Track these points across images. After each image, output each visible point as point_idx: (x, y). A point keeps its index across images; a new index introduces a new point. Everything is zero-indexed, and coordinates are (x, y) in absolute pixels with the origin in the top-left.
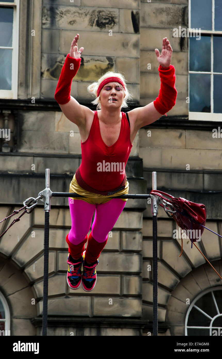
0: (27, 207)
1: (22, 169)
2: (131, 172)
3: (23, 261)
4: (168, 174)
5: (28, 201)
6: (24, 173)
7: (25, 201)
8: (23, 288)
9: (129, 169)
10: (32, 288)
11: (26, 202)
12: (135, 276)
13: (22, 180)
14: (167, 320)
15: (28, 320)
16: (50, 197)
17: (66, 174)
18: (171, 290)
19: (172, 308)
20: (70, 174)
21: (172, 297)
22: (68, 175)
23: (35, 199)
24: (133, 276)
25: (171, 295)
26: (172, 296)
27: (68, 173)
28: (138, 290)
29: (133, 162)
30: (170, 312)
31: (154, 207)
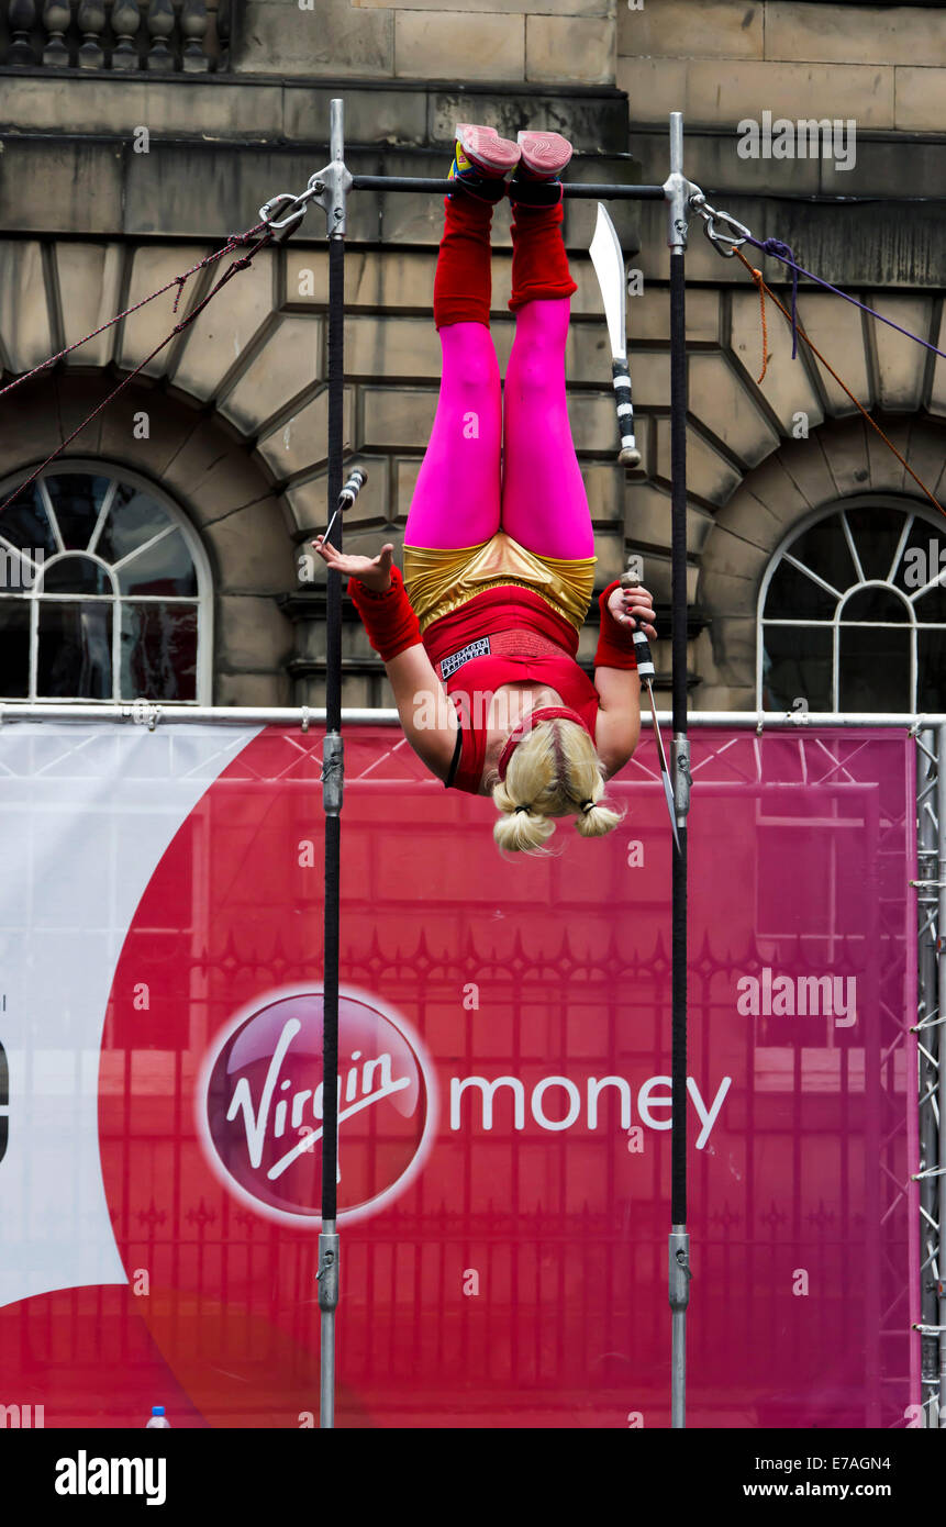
0: (272, 224)
1: (245, 125)
2: (591, 134)
3: (251, 417)
4: (710, 141)
5: (276, 206)
6: (252, 141)
7: (266, 207)
8: (254, 502)
9: (585, 125)
10: (282, 498)
11: (270, 210)
12: (603, 463)
13: (246, 161)
14: (701, 602)
15: (270, 600)
16: (347, 192)
17: (385, 143)
18: (713, 507)
19: (718, 563)
20: (399, 141)
21: (719, 530)
22: (393, 145)
23: (297, 199)
24: (595, 463)
25: (713, 522)
26: (716, 525)
27: (392, 140)
28: (612, 506)
29: (597, 105)
30: (710, 576)
31: (674, 228)
